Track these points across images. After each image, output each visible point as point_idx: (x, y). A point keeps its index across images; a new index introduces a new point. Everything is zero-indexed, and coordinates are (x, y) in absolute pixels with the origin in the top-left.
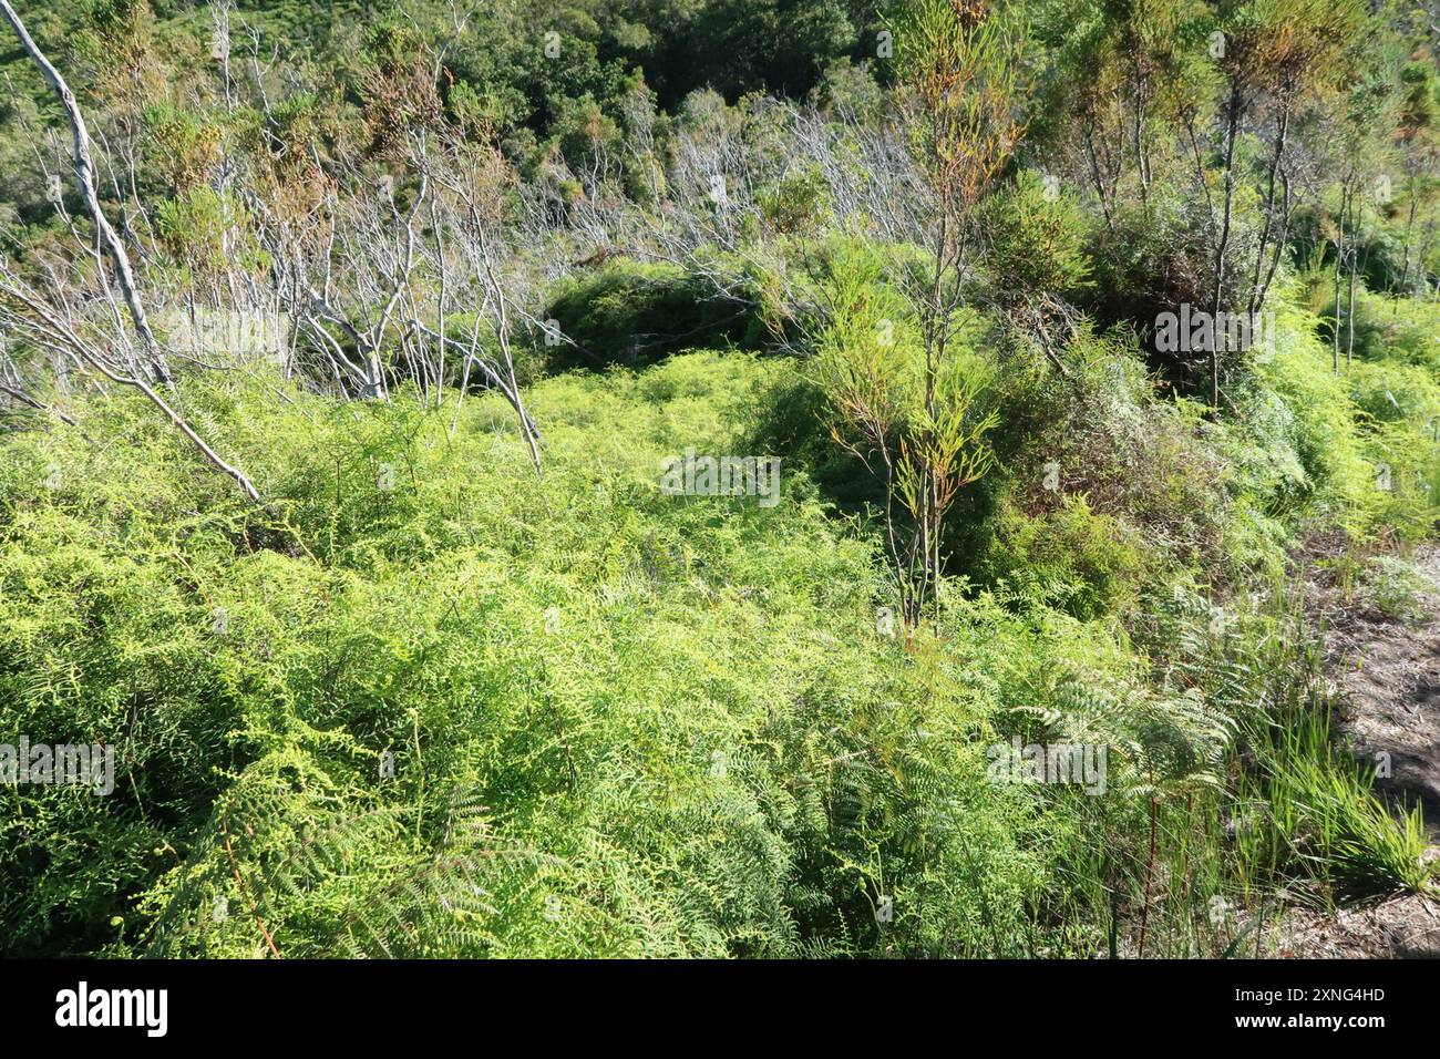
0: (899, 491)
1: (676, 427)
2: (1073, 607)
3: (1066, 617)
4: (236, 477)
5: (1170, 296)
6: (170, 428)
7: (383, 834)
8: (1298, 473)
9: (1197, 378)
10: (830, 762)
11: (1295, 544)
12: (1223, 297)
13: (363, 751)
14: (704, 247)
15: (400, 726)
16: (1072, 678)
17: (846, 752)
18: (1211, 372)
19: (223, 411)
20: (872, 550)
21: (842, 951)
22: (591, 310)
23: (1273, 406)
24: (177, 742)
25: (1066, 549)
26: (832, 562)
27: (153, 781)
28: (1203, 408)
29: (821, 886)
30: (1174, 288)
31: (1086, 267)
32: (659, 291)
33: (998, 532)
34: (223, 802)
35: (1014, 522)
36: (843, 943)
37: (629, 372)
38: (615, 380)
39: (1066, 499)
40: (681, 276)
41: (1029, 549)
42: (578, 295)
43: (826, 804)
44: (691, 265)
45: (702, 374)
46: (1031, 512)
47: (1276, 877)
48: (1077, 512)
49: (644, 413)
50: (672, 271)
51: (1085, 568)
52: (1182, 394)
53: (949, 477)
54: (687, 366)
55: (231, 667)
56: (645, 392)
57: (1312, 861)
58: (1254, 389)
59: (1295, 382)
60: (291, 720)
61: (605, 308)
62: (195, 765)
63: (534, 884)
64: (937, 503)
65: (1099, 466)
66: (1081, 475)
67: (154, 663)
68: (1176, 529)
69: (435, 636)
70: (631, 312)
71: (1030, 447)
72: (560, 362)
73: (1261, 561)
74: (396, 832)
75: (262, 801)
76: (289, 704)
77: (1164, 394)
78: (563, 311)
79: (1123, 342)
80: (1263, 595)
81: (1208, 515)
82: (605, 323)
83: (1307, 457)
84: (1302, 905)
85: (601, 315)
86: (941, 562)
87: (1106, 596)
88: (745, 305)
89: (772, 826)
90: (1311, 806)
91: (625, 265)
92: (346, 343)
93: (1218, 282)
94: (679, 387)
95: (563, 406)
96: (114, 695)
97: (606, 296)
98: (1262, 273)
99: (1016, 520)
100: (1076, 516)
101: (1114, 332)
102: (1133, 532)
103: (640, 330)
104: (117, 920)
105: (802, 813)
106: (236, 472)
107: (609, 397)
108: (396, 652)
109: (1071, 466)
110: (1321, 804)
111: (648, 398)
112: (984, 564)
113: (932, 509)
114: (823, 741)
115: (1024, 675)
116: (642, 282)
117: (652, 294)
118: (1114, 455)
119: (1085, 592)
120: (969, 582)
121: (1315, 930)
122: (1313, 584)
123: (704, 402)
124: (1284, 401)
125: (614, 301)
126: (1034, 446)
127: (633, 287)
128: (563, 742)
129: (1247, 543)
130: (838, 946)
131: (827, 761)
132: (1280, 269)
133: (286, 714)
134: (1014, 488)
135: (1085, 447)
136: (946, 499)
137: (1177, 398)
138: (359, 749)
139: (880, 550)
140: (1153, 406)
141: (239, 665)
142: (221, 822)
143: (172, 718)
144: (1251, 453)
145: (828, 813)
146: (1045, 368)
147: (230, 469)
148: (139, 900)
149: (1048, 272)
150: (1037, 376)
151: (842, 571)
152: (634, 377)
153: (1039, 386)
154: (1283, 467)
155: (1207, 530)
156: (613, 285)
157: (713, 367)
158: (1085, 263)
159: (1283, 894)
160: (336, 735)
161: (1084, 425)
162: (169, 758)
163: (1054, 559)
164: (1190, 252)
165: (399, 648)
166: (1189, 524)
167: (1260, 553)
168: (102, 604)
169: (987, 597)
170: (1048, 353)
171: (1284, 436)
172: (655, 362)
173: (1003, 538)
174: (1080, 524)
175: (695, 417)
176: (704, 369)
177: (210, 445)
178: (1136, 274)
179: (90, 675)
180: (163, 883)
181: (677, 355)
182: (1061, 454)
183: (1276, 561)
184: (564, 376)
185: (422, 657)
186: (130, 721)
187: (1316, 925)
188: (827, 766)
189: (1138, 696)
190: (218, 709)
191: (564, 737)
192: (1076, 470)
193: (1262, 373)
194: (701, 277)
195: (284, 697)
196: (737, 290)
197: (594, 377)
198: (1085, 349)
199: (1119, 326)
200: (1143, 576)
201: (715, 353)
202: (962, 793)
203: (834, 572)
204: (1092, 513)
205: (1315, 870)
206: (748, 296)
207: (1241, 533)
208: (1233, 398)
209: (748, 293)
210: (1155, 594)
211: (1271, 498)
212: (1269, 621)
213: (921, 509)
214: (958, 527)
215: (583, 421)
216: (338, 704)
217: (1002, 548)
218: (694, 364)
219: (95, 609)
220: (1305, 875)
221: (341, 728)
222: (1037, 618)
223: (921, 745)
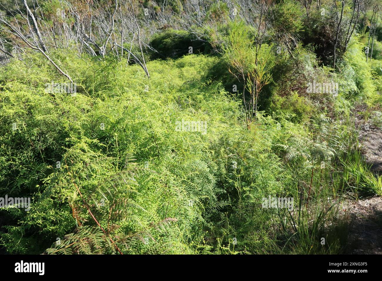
0: (247, 87)
1: (185, 74)
2: (292, 120)
3: (291, 123)
4: (67, 76)
5: (323, 38)
6: (48, 62)
7: (108, 167)
8: (356, 88)
9: (330, 61)
10: (227, 156)
11: (353, 108)
12: (338, 39)
13: (102, 145)
14: (193, 26)
15: (112, 140)
16: (293, 137)
17: (231, 154)
18: (333, 60)
19: (63, 59)
20: (239, 104)
21: (229, 204)
22: (162, 43)
23: (350, 69)
24: (53, 144)
25: (291, 106)
26: (228, 107)
27: (46, 154)
28: (331, 69)
29: (223, 188)
30: (325, 35)
31: (302, 26)
32: (181, 38)
33: (273, 101)
34: (65, 156)
35: (277, 98)
36: (229, 202)
37: (173, 60)
38: (169, 62)
39: (292, 93)
40: (187, 34)
41: (281, 106)
42: (159, 39)
43: (225, 167)
44: (190, 31)
45: (192, 61)
46: (282, 96)
47: (343, 192)
48: (295, 96)
49: (176, 71)
50: (184, 32)
51: (296, 111)
52: (325, 65)
53: (261, 83)
54: (188, 58)
55: (67, 123)
56: (177, 65)
57: (353, 188)
58: (345, 65)
59: (356, 63)
60: (83, 137)
61: (166, 42)
62: (57, 150)
63: (149, 179)
64: (257, 91)
65: (301, 84)
66: (296, 86)
67: (46, 123)
68: (321, 102)
69: (121, 116)
70: (173, 44)
71: (282, 77)
72: (154, 57)
73: (343, 112)
74: (112, 167)
75: (75, 155)
76: (82, 133)
77: (320, 65)
78: (155, 43)
79: (310, 49)
80: (343, 121)
81: (330, 98)
82: (166, 46)
83: (358, 84)
84: (349, 199)
85: (165, 44)
86: (257, 108)
87: (301, 119)
88: (205, 42)
89: (211, 172)
90: (354, 174)
91: (172, 31)
92: (96, 51)
93: (337, 34)
94: (186, 64)
95: (155, 68)
96: (35, 131)
97: (167, 39)
98: (350, 32)
99: (278, 98)
100: (294, 97)
101: (308, 47)
102: (310, 102)
103: (176, 48)
104: (38, 186)
105: (219, 169)
106: (67, 75)
107: (167, 66)
108: (111, 120)
109: (294, 84)
110: (356, 173)
111: (177, 67)
112: (269, 110)
113: (256, 92)
114: (225, 151)
115: (278, 138)
116: (176, 35)
117: (179, 39)
118: (305, 81)
119: (296, 117)
120: (265, 113)
121: (352, 205)
122: (356, 118)
123: (193, 68)
124: (353, 68)
125: (168, 40)
126: (284, 78)
127: (174, 36)
128: (156, 144)
129: (340, 107)
130: (228, 203)
131: (226, 156)
132: (355, 31)
133: (81, 135)
134: (278, 89)
135: (297, 78)
136: (260, 90)
137: (324, 66)
138: (101, 144)
139: (241, 104)
140: (317, 68)
141: (68, 122)
142: (64, 160)
143: (51, 138)
144: (343, 82)
145: (226, 169)
146: (288, 56)
147: (65, 74)
148: (43, 181)
149: (291, 27)
150: (286, 58)
151: (230, 109)
152: (174, 61)
153: (286, 61)
154: (351, 86)
155: (329, 102)
156: (168, 36)
157: (195, 59)
158: (302, 25)
159: (345, 196)
160: (95, 141)
161: (298, 73)
162: (51, 148)
163: (287, 108)
164: (330, 25)
165: (112, 119)
166: (325, 100)
167: (343, 109)
168: (31, 108)
169: (269, 117)
170: (289, 52)
171: (352, 78)
172: (180, 57)
173: (274, 102)
174: (295, 99)
175: (190, 72)
176: (193, 59)
177: (59, 68)
178: (314, 31)
179: (28, 125)
180: (50, 177)
181: (186, 55)
182: (291, 80)
183: (347, 111)
184: (155, 61)
185: (118, 122)
186: (40, 138)
187: (352, 204)
188: (226, 157)
189: (310, 142)
190: (63, 135)
191: (157, 143)
192: (295, 85)
193: (348, 60)
194: (193, 34)
195: (81, 131)
196: (202, 38)
197: (163, 61)
198: (299, 51)
199: (309, 45)
200: (311, 114)
201: (196, 55)
202: (262, 166)
203: (228, 110)
204: (299, 96)
205: (353, 190)
206: (205, 39)
207: (338, 104)
208: (339, 67)
209: (205, 38)
210: (314, 119)
211: (347, 94)
212: (345, 126)
213: (253, 92)
214: (262, 99)
215: (160, 72)
216: (96, 134)
217: (273, 105)
218: (190, 58)
219: (30, 109)
220: (351, 191)
221: (96, 139)
222: (283, 123)
223: (252, 153)
